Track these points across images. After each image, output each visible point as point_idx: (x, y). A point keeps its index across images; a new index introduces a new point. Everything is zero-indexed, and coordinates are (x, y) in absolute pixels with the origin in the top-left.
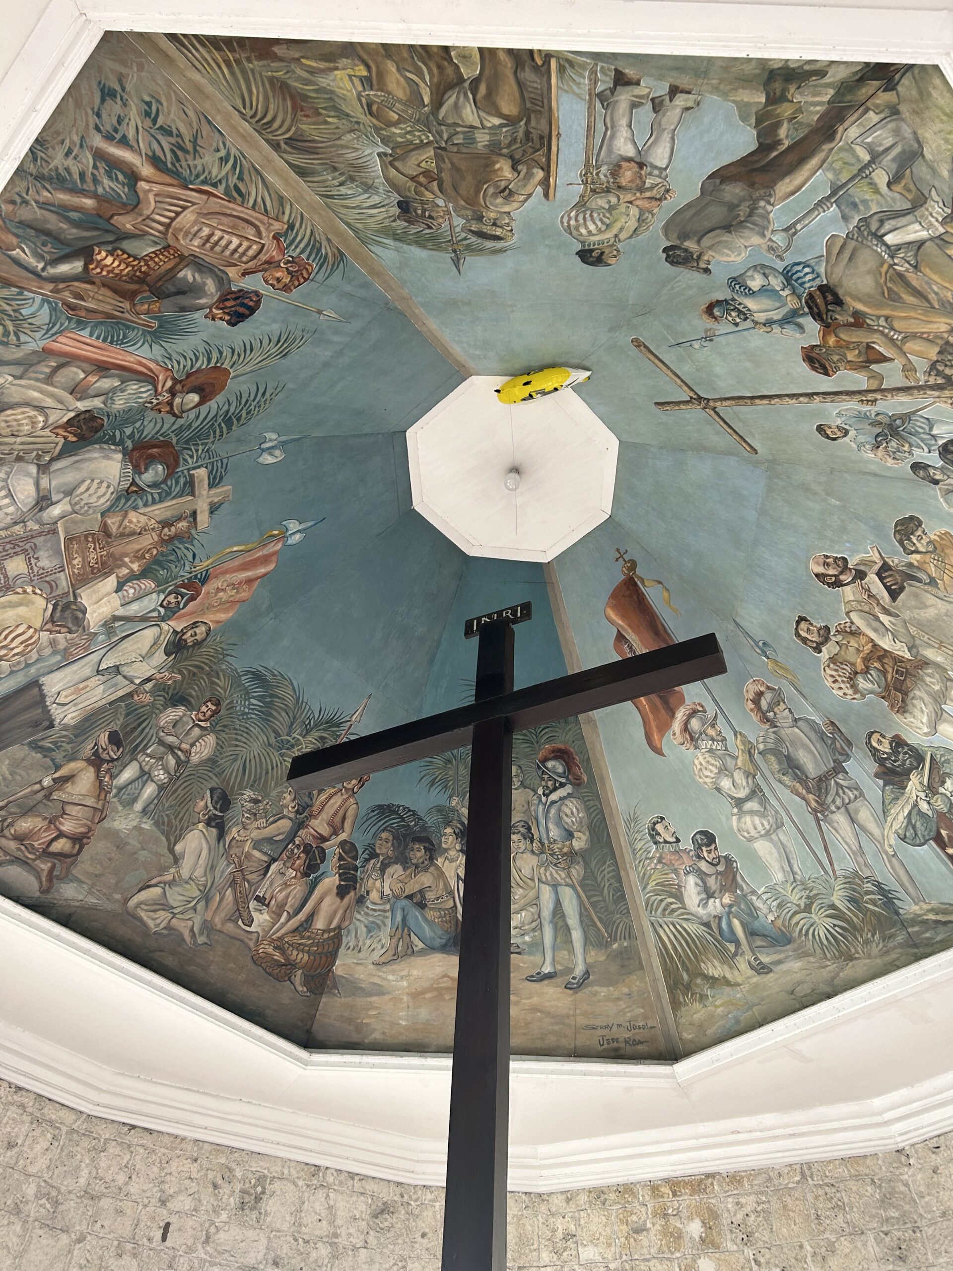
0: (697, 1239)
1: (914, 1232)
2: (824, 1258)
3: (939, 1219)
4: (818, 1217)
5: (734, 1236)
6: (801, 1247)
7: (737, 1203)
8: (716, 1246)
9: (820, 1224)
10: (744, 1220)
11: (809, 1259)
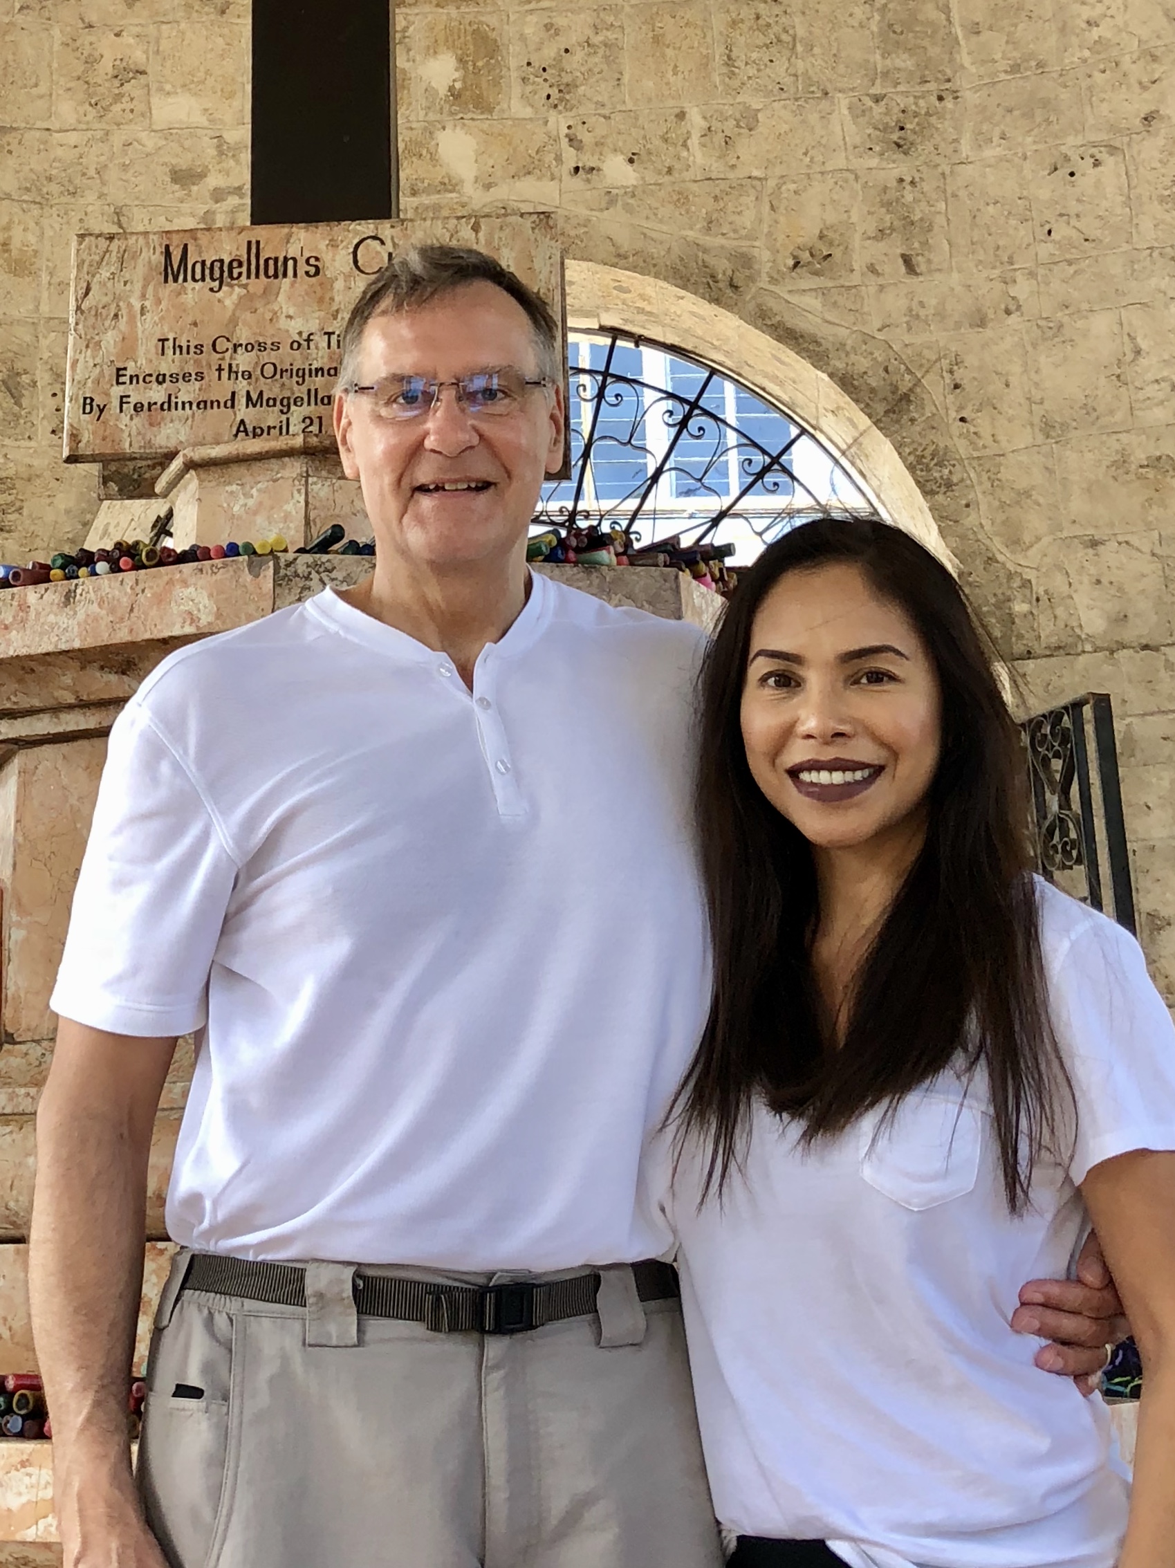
0: (443, 91)
1: (940, 98)
2: (728, 140)
3: (1003, 76)
4: (730, 60)
5: (529, 88)
6: (681, 116)
7: (548, 27)
8: (483, 105)
9: (732, 75)
10: (558, 59)
11: (694, 142)
